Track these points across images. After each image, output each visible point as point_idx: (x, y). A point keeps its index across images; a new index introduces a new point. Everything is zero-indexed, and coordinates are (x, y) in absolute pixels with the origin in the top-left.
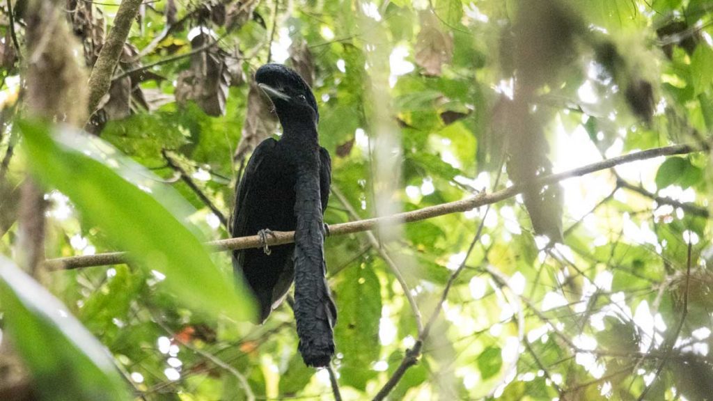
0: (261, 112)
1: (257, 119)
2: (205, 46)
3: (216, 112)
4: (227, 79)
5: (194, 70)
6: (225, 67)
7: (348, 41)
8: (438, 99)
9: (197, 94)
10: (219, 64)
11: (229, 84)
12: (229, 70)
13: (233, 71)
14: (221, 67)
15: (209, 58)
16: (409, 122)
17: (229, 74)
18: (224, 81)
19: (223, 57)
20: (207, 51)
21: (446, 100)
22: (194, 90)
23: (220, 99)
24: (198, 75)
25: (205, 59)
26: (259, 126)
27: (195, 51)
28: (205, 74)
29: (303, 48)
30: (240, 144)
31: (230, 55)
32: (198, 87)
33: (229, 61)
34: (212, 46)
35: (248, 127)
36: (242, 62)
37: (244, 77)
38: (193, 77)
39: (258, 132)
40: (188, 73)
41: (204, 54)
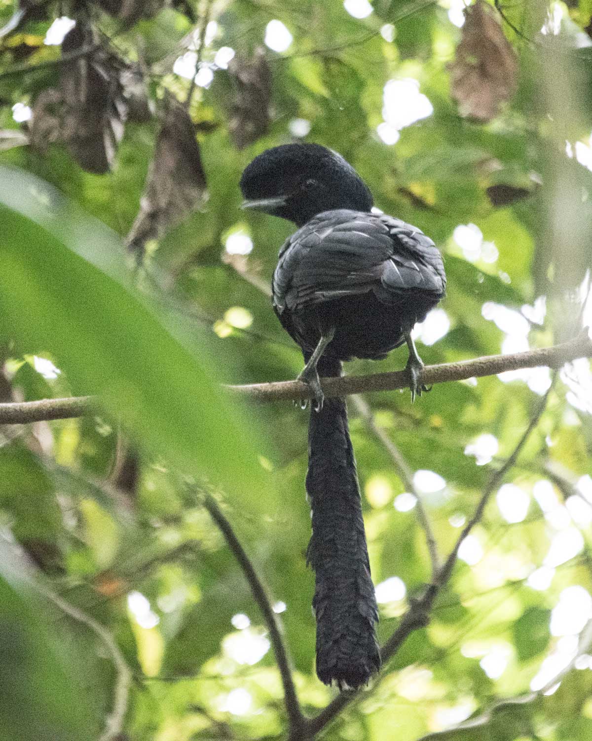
0: (178, 169)
1: (170, 183)
2: (86, 48)
3: (99, 166)
4: (122, 109)
5: (62, 90)
6: (121, 88)
7: (331, 54)
8: (482, 163)
9: (68, 132)
10: (109, 83)
11: (124, 118)
12: (126, 94)
13: (133, 95)
14: (113, 88)
15: (91, 69)
16: (431, 199)
17: (125, 101)
18: (116, 114)
19: (117, 70)
20: (89, 57)
21: (496, 166)
22: (62, 125)
23: (108, 143)
24: (71, 99)
25: (83, 71)
26: (172, 195)
27: (69, 56)
28: (83, 98)
29: (255, 62)
30: (137, 224)
31: (128, 67)
32: (71, 122)
33: (126, 78)
34: (98, 48)
35: (153, 195)
36: (147, 80)
37: (152, 107)
38: (63, 102)
39: (170, 204)
40: (53, 95)
41: (82, 63)
